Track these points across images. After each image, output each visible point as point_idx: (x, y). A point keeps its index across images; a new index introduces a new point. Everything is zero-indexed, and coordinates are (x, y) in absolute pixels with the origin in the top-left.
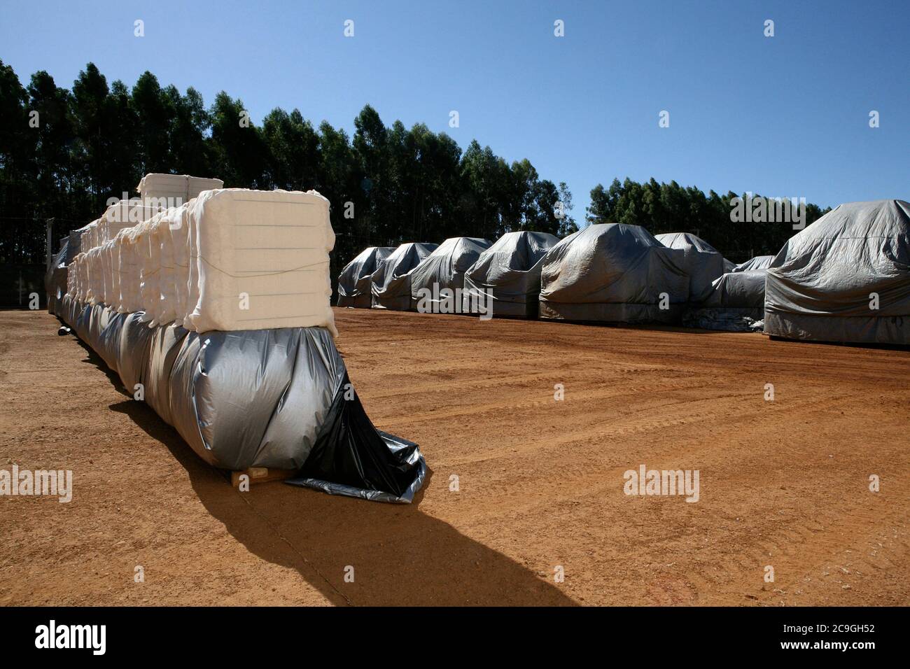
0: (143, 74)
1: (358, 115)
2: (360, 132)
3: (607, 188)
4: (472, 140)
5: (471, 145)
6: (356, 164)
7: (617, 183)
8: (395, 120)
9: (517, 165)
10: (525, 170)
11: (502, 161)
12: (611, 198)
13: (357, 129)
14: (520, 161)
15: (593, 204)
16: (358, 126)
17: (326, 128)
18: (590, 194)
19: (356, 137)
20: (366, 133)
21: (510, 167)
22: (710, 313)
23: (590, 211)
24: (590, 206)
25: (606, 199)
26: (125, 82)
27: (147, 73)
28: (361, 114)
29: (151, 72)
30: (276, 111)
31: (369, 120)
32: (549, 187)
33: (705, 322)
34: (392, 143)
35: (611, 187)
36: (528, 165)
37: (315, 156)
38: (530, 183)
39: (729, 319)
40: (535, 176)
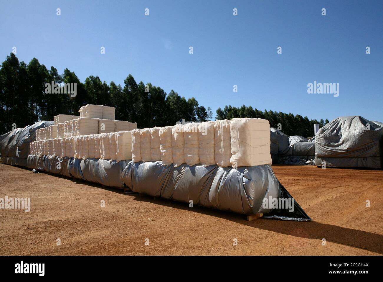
0: (33, 59)
1: (126, 79)
2: (126, 86)
3: (223, 109)
4: (171, 90)
5: (171, 91)
6: (124, 99)
7: (227, 107)
8: (140, 81)
9: (190, 100)
10: (193, 102)
11: (184, 98)
12: (225, 113)
13: (125, 84)
14: (191, 98)
15: (217, 116)
16: (126, 83)
17: (113, 84)
18: (216, 112)
19: (124, 87)
20: (129, 86)
21: (187, 101)
22: (289, 159)
23: (216, 118)
24: (216, 116)
25: (223, 114)
26: (25, 62)
27: (34, 58)
28: (127, 78)
29: (36, 58)
30: (91, 76)
31: (130, 81)
32: (203, 109)
33: (287, 162)
34: (140, 91)
35: (225, 109)
36: (194, 100)
37: (108, 95)
38: (195, 107)
39: (297, 160)
40: (197, 105)
